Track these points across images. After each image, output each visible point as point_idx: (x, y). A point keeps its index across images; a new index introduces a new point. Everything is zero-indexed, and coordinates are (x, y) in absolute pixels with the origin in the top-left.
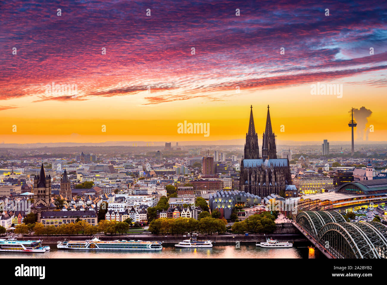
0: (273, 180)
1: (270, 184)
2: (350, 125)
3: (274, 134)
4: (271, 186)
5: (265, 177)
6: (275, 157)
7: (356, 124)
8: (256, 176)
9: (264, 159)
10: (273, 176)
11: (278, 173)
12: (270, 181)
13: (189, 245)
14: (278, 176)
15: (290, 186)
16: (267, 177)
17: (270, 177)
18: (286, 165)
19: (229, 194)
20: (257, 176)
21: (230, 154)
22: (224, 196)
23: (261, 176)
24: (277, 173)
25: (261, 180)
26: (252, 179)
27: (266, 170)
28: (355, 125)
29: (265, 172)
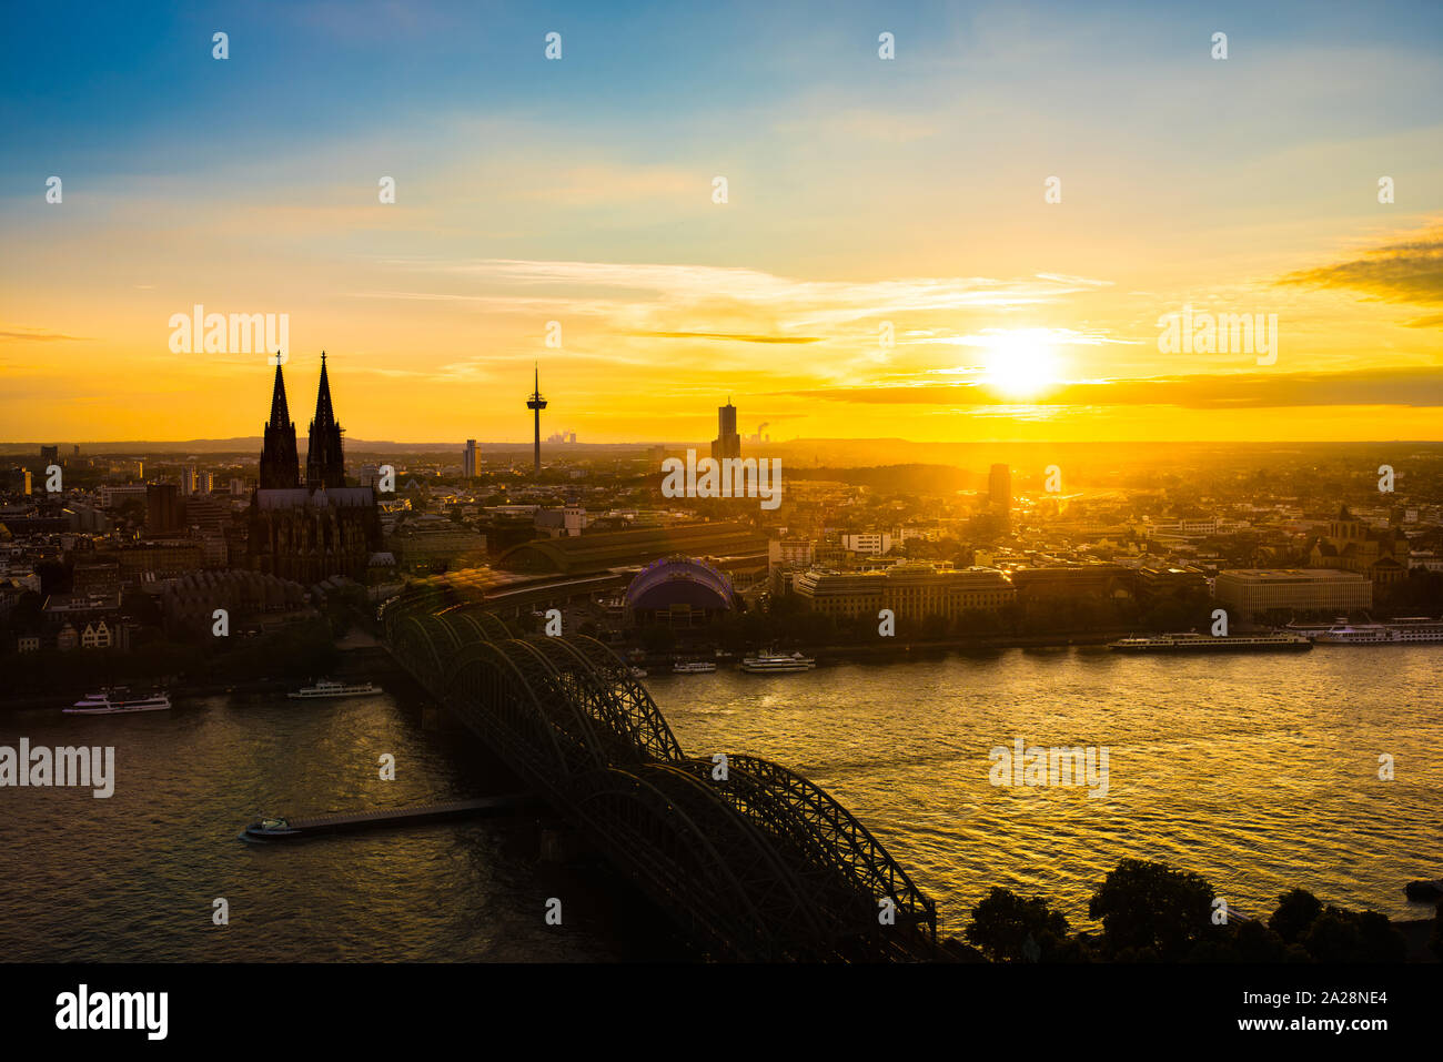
0: (336, 540)
1: (328, 551)
2: (531, 405)
3: (338, 424)
4: (330, 556)
5: (313, 533)
6: (342, 483)
7: (545, 403)
8: (291, 531)
9: (312, 487)
10: (337, 532)
11: (348, 525)
12: (328, 543)
13: (105, 706)
14: (349, 531)
15: (379, 554)
16: (320, 533)
17: (328, 534)
18: (369, 501)
19: (216, 578)
20: (294, 531)
21: (223, 478)
22: (203, 585)
23: (305, 532)
24: (345, 523)
25: (305, 542)
26: (282, 540)
27: (318, 517)
28: (543, 405)
29: (314, 521)
